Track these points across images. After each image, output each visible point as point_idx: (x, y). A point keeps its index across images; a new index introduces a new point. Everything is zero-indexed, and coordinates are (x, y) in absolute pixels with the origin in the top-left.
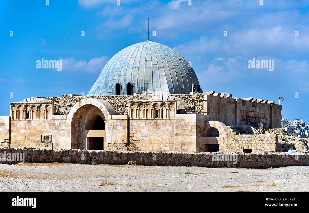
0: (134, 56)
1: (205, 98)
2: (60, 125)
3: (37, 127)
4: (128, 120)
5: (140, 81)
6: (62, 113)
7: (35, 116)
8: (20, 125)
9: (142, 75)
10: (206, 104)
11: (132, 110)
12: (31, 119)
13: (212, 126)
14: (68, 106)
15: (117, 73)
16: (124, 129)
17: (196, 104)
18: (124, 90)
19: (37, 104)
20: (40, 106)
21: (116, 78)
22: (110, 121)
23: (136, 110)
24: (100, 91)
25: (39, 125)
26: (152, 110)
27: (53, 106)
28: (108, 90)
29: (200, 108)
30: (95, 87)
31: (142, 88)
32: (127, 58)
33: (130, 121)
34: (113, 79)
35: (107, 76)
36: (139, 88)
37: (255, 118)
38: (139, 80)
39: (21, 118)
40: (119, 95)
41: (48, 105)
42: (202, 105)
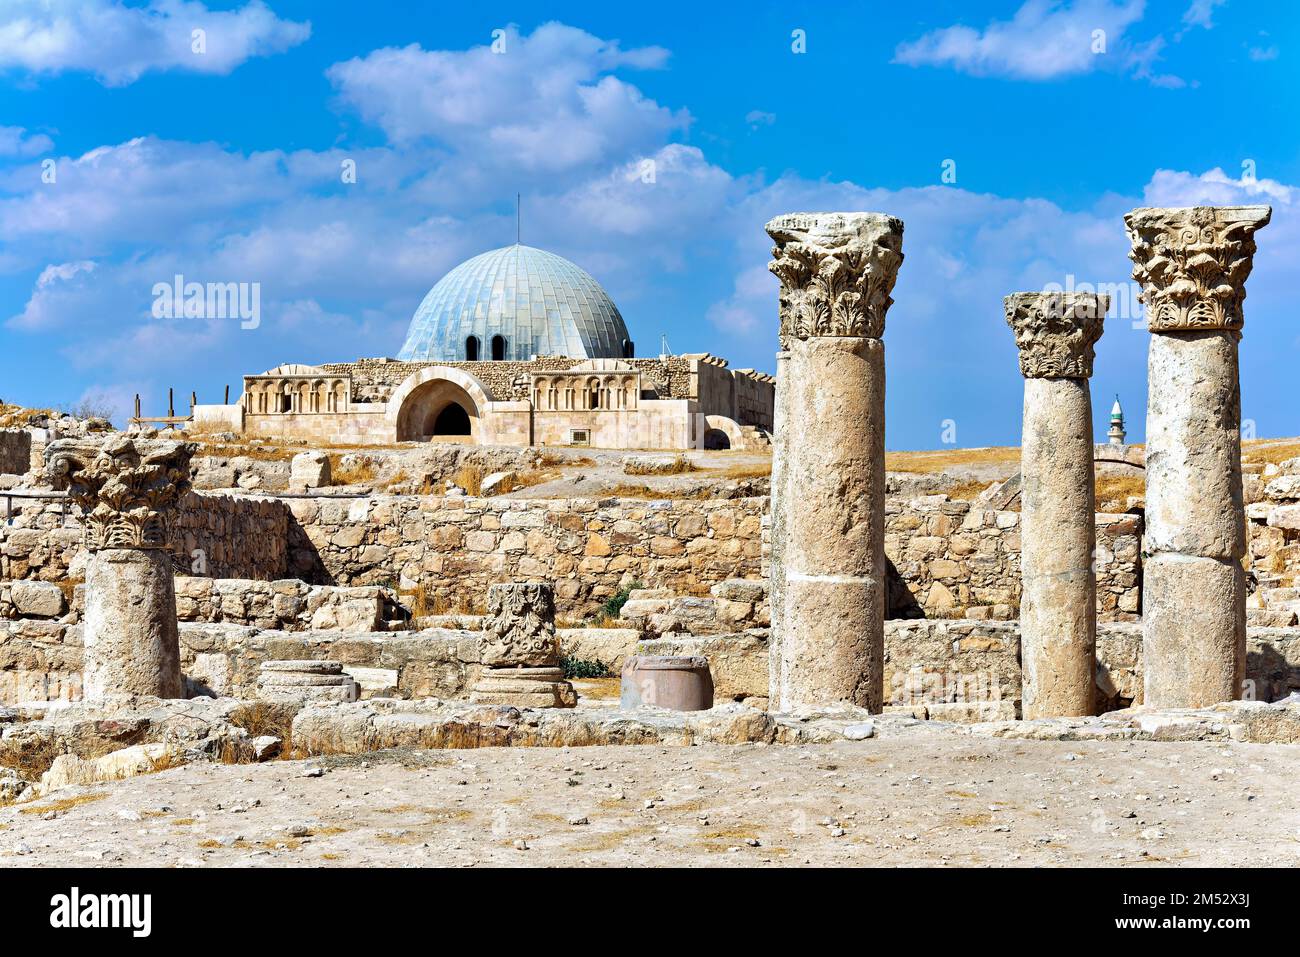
0: (502, 276)
1: (694, 367)
2: (369, 424)
3: (311, 430)
4: (532, 412)
5: (520, 331)
6: (368, 398)
7: (306, 405)
8: (269, 426)
9: (524, 319)
10: (694, 380)
11: (539, 391)
12: (297, 412)
13: (713, 427)
14: (379, 383)
15: (466, 313)
16: (523, 432)
17: (673, 379)
18: (485, 349)
19: (311, 378)
20: (318, 384)
21: (466, 324)
22: (489, 416)
23: (548, 392)
24: (427, 353)
25: (318, 425)
26: (585, 390)
27: (352, 383)
28: (447, 350)
29: (682, 387)
30: (412, 344)
31: (526, 346)
32: (485, 281)
33: (535, 416)
34: (457, 326)
35: (441, 318)
36: (520, 345)
37: (753, 412)
38: (518, 328)
39: (271, 409)
40: (502, 359)
41: (339, 382)
42: (686, 383)
